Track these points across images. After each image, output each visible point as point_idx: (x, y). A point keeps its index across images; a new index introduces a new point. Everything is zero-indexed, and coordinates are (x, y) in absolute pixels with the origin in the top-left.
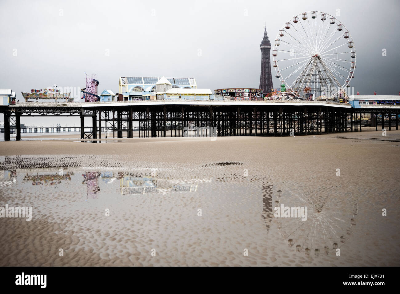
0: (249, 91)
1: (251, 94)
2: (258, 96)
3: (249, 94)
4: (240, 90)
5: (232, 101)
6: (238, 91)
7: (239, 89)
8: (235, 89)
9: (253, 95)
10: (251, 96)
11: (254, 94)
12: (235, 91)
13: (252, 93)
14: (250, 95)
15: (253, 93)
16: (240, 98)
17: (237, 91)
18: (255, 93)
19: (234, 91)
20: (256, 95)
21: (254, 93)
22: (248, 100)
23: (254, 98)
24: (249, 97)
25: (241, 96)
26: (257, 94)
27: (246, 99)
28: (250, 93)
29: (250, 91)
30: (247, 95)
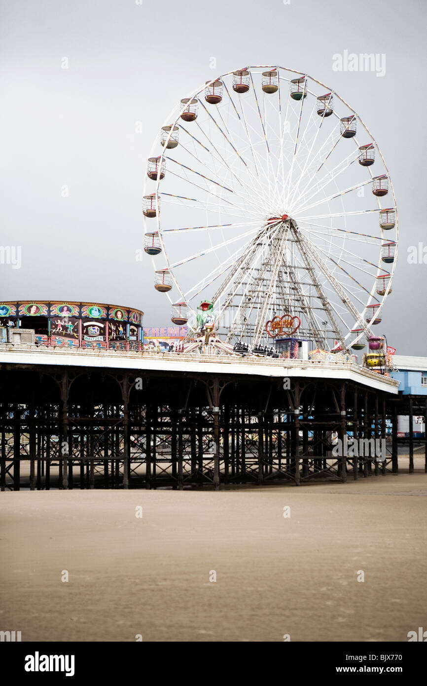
0: (103, 314)
1: (110, 328)
2: (133, 335)
3: (102, 326)
4: (69, 310)
5: (42, 348)
6: (62, 310)
7: (66, 305)
8: (49, 304)
9: (117, 330)
10: (110, 334)
11: (121, 329)
12: (49, 311)
13: (112, 321)
14: (104, 329)
15: (117, 323)
16: (67, 340)
17: (55, 311)
18: (124, 324)
19: (44, 312)
20: (125, 330)
21: (119, 322)
22: (100, 346)
23: (118, 345)
24: (101, 338)
25: (70, 331)
26: (129, 327)
27: (90, 345)
28: (107, 323)
29: (108, 315)
30: (96, 331)
